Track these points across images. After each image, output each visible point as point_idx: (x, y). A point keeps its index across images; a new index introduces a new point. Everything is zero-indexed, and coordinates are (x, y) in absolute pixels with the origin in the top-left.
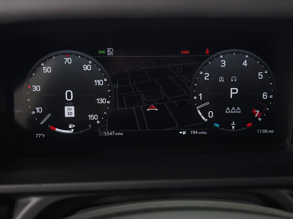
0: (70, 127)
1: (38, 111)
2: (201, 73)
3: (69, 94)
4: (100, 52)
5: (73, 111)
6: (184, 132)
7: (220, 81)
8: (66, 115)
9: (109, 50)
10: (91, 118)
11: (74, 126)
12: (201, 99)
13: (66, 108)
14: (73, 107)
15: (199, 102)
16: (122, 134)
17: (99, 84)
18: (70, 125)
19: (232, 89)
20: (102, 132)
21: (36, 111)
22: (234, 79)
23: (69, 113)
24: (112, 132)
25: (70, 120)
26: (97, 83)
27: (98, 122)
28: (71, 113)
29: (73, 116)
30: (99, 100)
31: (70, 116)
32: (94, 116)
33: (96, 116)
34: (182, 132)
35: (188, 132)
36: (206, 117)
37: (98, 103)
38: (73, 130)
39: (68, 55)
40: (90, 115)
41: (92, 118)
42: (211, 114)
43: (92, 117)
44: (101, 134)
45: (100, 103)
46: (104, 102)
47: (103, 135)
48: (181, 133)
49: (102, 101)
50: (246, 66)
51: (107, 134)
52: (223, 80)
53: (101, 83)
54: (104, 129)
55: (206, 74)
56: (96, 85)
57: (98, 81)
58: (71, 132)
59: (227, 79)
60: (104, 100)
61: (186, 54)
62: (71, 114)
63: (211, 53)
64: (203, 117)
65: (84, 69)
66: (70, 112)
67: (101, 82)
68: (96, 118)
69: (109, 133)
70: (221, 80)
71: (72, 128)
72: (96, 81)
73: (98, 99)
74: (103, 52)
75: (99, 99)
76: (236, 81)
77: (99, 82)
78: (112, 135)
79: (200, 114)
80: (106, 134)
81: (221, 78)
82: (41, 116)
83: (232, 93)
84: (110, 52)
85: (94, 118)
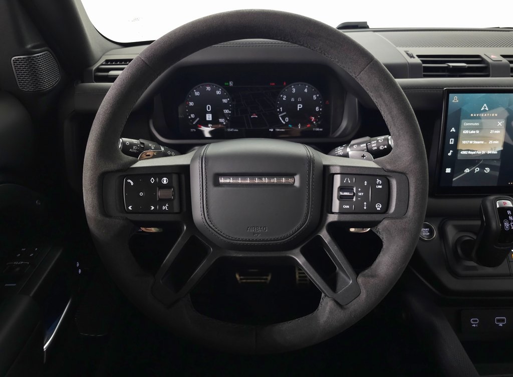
0: (209, 126)
1: (192, 117)
2: (281, 96)
3: (209, 107)
4: (226, 84)
5: (211, 117)
9: (230, 83)
11: (212, 125)
13: (207, 115)
14: (211, 115)
15: (280, 112)
16: (237, 130)
19: (298, 105)
20: (226, 129)
21: (191, 116)
22: (300, 99)
24: (232, 129)
25: (209, 122)
27: (224, 123)
29: (211, 119)
31: (209, 120)
34: (271, 129)
35: (274, 130)
36: (284, 121)
37: (224, 112)
39: (208, 86)
42: (287, 119)
43: (221, 120)
46: (228, 112)
49: (226, 111)
50: (306, 92)
51: (229, 130)
54: (227, 127)
55: (284, 97)
56: (223, 102)
59: (296, 100)
61: (273, 85)
63: (287, 85)
64: (282, 121)
65: (217, 93)
66: (209, 117)
70: (293, 100)
72: (223, 100)
73: (224, 110)
74: (227, 84)
77: (225, 101)
78: (232, 131)
79: (281, 119)
82: (194, 119)
83: (298, 107)
84: (231, 84)
85: (222, 121)
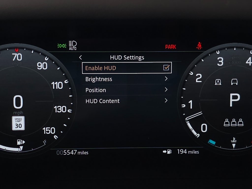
0: (19, 143)
2: (192, 74)
3: (18, 100)
4: (60, 46)
5: (23, 122)
6: (169, 151)
7: (216, 84)
8: (14, 128)
9: (71, 43)
10: (46, 132)
11: (24, 142)
12: (191, 108)
13: (14, 118)
14: (23, 118)
15: (189, 112)
16: (86, 153)
17: (58, 87)
18: (19, 141)
19: (232, 95)
20: (60, 150)
22: (234, 82)
23: (18, 126)
24: (73, 151)
25: (19, 135)
26: (55, 85)
27: (55, 137)
28: (20, 125)
29: (23, 128)
30: (57, 109)
31: (19, 129)
32: (50, 129)
33: (53, 129)
34: (167, 151)
35: (174, 151)
36: (198, 131)
37: (56, 112)
38: (21, 147)
39: (17, 50)
40: (44, 128)
41: (48, 132)
42: (204, 127)
43: (48, 130)
44: (58, 153)
45: (58, 111)
46: (64, 110)
47: (62, 154)
48: (165, 152)
49: (61, 109)
50: (250, 65)
51: (67, 152)
52: (220, 83)
53: (60, 86)
54: (63, 147)
55: (198, 75)
56: (54, 88)
57: (56, 83)
58: (20, 150)
59: (226, 82)
60: (64, 108)
61: (172, 50)
62: (20, 127)
63: (205, 48)
64: (194, 132)
65: (38, 68)
66: (18, 123)
67: (60, 84)
68: (53, 132)
69: (70, 152)
70: (218, 82)
71: (21, 145)
72: (53, 83)
73: (56, 107)
74: (64, 46)
75: (58, 107)
76: (237, 84)
77: (57, 85)
78: (74, 154)
79: (190, 127)
80: (65, 153)
81: (217, 80)
83: (232, 100)
84: (72, 46)
85: (51, 132)
